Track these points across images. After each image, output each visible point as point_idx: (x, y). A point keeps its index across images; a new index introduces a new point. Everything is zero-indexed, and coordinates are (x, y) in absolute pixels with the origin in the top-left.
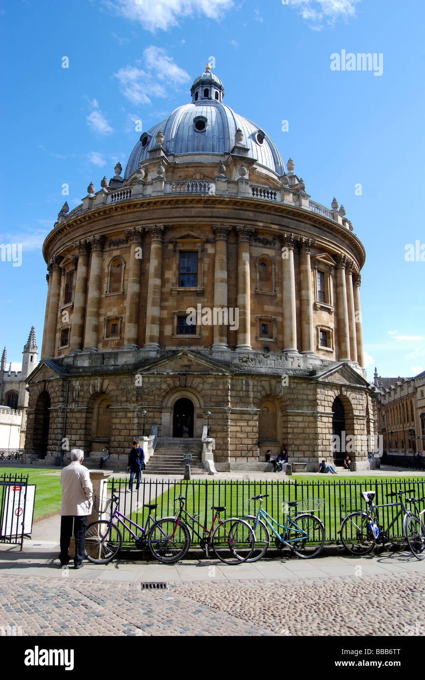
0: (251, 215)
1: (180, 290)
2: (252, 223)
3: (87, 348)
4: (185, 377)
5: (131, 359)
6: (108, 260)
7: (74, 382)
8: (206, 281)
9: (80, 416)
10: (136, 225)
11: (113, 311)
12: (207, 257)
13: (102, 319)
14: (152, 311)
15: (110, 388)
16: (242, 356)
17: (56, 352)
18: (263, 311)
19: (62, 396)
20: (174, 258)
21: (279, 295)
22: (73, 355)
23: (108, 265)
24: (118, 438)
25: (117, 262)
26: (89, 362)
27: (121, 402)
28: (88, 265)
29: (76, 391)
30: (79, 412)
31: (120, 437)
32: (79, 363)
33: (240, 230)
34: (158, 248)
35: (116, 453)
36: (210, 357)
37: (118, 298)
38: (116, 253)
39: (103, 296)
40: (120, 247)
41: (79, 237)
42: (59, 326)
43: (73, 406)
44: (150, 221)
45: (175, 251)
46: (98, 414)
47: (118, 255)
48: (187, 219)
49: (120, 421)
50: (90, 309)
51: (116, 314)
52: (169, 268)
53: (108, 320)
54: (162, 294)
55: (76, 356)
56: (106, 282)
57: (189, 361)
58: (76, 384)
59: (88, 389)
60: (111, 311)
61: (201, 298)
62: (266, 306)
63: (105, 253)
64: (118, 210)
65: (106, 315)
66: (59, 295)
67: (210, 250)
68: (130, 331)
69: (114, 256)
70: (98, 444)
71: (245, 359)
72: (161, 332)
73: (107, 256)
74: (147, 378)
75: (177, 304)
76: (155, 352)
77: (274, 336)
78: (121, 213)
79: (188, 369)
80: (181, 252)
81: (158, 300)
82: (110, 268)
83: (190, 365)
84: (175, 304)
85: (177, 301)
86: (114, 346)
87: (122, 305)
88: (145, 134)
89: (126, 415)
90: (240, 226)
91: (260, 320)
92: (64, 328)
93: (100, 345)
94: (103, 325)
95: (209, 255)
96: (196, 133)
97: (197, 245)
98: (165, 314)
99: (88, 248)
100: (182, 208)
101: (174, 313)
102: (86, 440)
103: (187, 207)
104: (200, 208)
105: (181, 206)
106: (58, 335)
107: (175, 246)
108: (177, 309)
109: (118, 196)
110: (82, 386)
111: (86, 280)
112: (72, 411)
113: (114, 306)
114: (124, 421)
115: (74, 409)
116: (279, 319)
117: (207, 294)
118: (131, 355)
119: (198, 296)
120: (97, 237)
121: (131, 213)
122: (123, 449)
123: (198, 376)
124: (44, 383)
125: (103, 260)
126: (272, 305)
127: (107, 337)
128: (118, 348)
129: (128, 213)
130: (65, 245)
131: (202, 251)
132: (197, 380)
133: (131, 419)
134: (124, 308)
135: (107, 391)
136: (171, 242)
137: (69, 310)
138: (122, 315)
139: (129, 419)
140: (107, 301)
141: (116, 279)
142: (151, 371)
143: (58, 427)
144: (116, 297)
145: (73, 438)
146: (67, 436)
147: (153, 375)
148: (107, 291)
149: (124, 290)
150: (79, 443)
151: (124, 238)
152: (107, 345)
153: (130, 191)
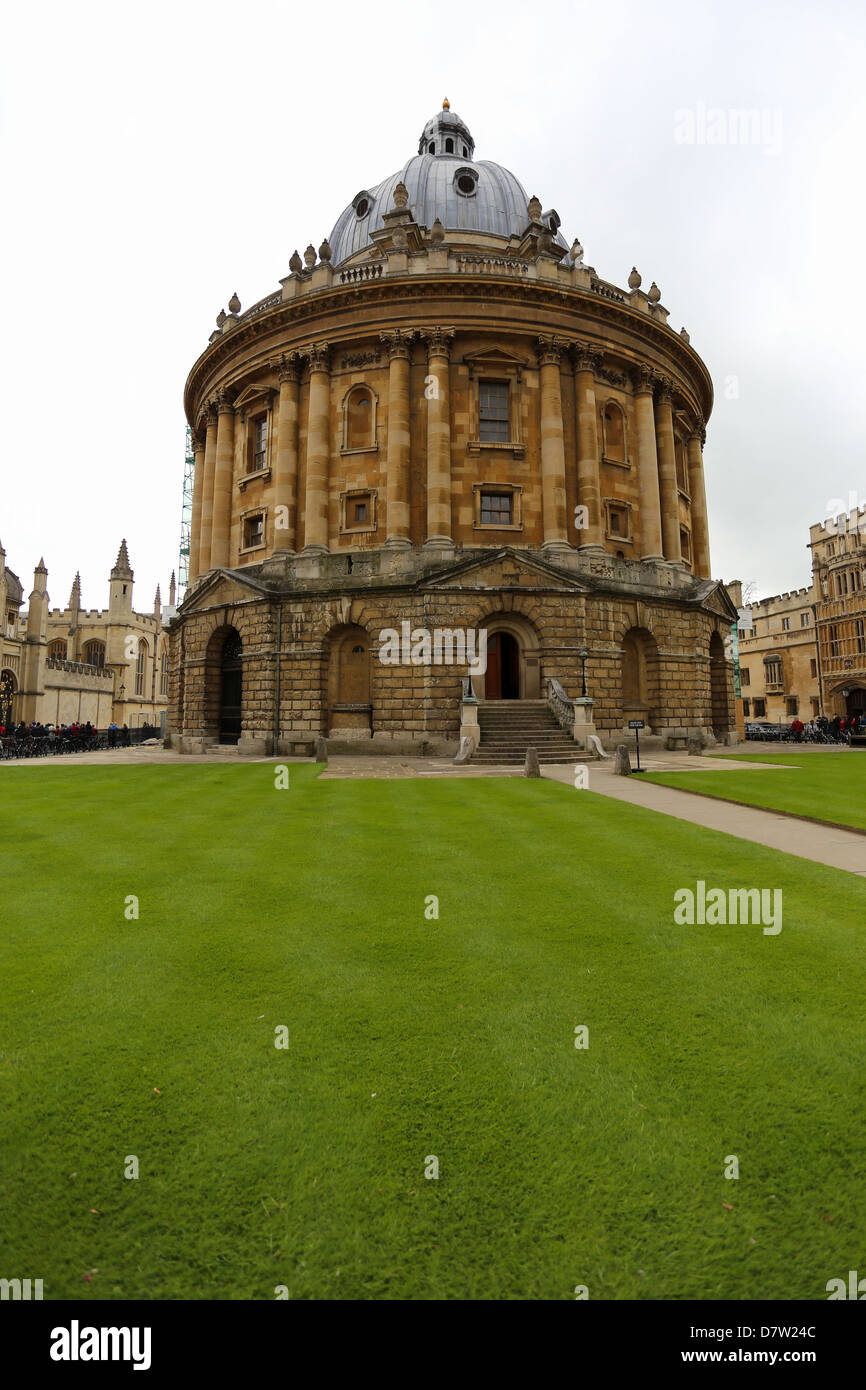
0: (595, 327)
1: (485, 446)
2: (599, 341)
3: (310, 547)
4: (510, 596)
5: (407, 563)
6: (341, 391)
7: (292, 606)
8: (526, 435)
9: (308, 666)
10: (402, 327)
11: (358, 480)
12: (527, 394)
13: (336, 496)
14: (436, 480)
15: (368, 615)
16: (595, 562)
17: (235, 557)
18: (614, 493)
19: (269, 632)
20: (471, 392)
21: (633, 469)
22: (285, 558)
23: (344, 400)
24: (388, 704)
25: (360, 394)
26: (320, 570)
28: (300, 399)
29: (297, 622)
30: (308, 659)
31: (392, 701)
32: (299, 572)
33: (582, 352)
34: (443, 370)
35: (387, 730)
36: (546, 561)
37: (365, 459)
38: (358, 378)
39: (336, 455)
40: (364, 368)
41: (279, 348)
42: (238, 512)
43: (293, 649)
44: (426, 322)
45: (471, 379)
46: (340, 663)
47: (362, 381)
48: (495, 323)
49: (392, 673)
50: (311, 478)
51: (365, 486)
52: (463, 408)
53: (350, 497)
54: (452, 452)
55: (289, 561)
56: (340, 429)
57: (515, 568)
58: (297, 610)
59: (322, 618)
60: (354, 480)
61: (521, 463)
62: (616, 485)
63: (334, 379)
64: (364, 298)
65: (344, 489)
66: (232, 458)
67: (531, 381)
68: (396, 515)
69: (353, 384)
70: (345, 716)
71: (599, 568)
72: (455, 519)
73: (338, 384)
74: (443, 597)
75: (480, 472)
76: (452, 552)
77: (629, 536)
78: (370, 303)
79: (514, 582)
80: (483, 382)
81: (448, 462)
82: (346, 405)
83: (518, 575)
84: (476, 471)
85: (479, 466)
86: (366, 543)
87: (375, 471)
88: (362, 193)
90: (583, 346)
91: (611, 506)
92: (249, 515)
93: (335, 541)
94: (339, 507)
95: (530, 390)
96: (459, 197)
97: (509, 370)
98: (459, 487)
99: (299, 368)
100: (484, 301)
101: (475, 486)
102: (322, 709)
103: (494, 301)
104: (515, 304)
105: (482, 297)
106: (238, 529)
107: (471, 371)
108: (480, 480)
109: (355, 276)
110: (308, 612)
111: (298, 426)
112: (291, 658)
113: (359, 471)
114: (399, 673)
115: (295, 654)
116: (635, 507)
117: (529, 457)
118: (405, 557)
119: (515, 459)
120: (323, 347)
121: (388, 304)
122: (400, 723)
123: (535, 594)
124: (223, 612)
125: (331, 391)
126: (625, 484)
127: (347, 528)
128: (371, 547)
129: (382, 305)
130: (247, 366)
131: (519, 382)
132: (531, 601)
133: (415, 669)
134: (380, 475)
135: (362, 622)
136: (465, 362)
137: (261, 482)
138: (378, 489)
139: (410, 670)
140: (344, 464)
141: (358, 425)
142: (452, 584)
143: (263, 687)
144: (363, 456)
145: (297, 705)
146: (283, 702)
147: (455, 591)
148: (343, 447)
149: (380, 445)
150: (309, 714)
151: (371, 351)
152: (348, 542)
153: (380, 268)
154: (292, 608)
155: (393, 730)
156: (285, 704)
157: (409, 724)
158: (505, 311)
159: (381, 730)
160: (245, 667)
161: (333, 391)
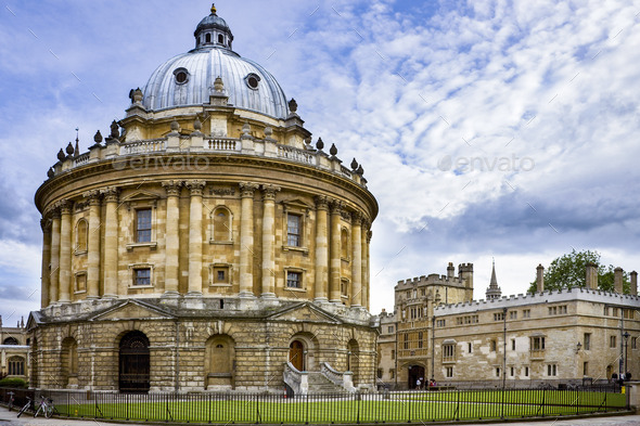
0: (342, 192)
3: (193, 292)
4: (306, 324)
5: (255, 306)
6: (210, 208)
8: (309, 244)
9: (196, 355)
11: (221, 258)
12: (310, 223)
13: (207, 264)
15: (233, 330)
17: (123, 289)
18: (343, 274)
19: (173, 336)
20: (284, 220)
22: (177, 297)
23: (211, 213)
24: (244, 374)
25: (222, 211)
26: (204, 306)
27: (248, 343)
28: (180, 206)
29: (189, 331)
30: (196, 351)
31: (247, 372)
32: (188, 305)
34: (273, 207)
35: (243, 386)
37: (226, 247)
38: (220, 202)
39: (207, 242)
40: (224, 197)
41: (168, 175)
42: (125, 263)
43: (187, 345)
44: (265, 180)
45: (284, 212)
46: (211, 353)
47: (223, 204)
48: (299, 186)
49: (247, 359)
50: (194, 255)
51: (225, 262)
52: (280, 228)
53: (215, 267)
54: (276, 249)
55: (180, 299)
56: (210, 229)
57: (309, 311)
58: (189, 325)
59: (205, 330)
60: (218, 258)
61: (306, 258)
62: (344, 270)
63: (204, 199)
64: (230, 161)
65: (212, 262)
66: (118, 229)
67: (312, 216)
68: (248, 280)
69: (217, 204)
70: (216, 379)
72: (275, 284)
73: (208, 203)
74: (276, 324)
75: (287, 261)
76: (276, 302)
78: (233, 164)
79: (308, 318)
81: (274, 255)
82: (213, 216)
83: (310, 315)
84: (285, 260)
85: (288, 258)
86: (225, 292)
87: (232, 254)
89: (254, 354)
92: (137, 267)
93: (206, 290)
94: (208, 271)
98: (278, 268)
99: (180, 189)
101: (285, 268)
102: (204, 376)
103: (299, 175)
104: (309, 177)
107: (284, 208)
108: (287, 265)
109: (218, 144)
110: (196, 327)
111: (179, 222)
112: (185, 350)
113: (222, 254)
114: (250, 359)
115: (188, 348)
116: (350, 281)
117: (310, 255)
118: (253, 302)
119: (304, 256)
122: (251, 382)
123: (317, 324)
124: (131, 323)
126: (347, 269)
127: (214, 283)
131: (307, 216)
132: (316, 327)
133: (260, 357)
134: (235, 257)
135: (230, 334)
136: (282, 203)
137: (149, 249)
138: (233, 264)
139: (257, 358)
140: (212, 248)
141: (221, 228)
142: (282, 318)
143: (169, 365)
144: (224, 245)
145: (190, 374)
146: (181, 372)
147: (283, 322)
148: (211, 239)
149: (235, 241)
150: (198, 378)
151: (229, 189)
152: (215, 291)
153: (234, 144)
154: (186, 324)
155: (247, 386)
157: (256, 383)
158: (304, 180)
159: (240, 386)
160: (152, 353)
161: (204, 206)
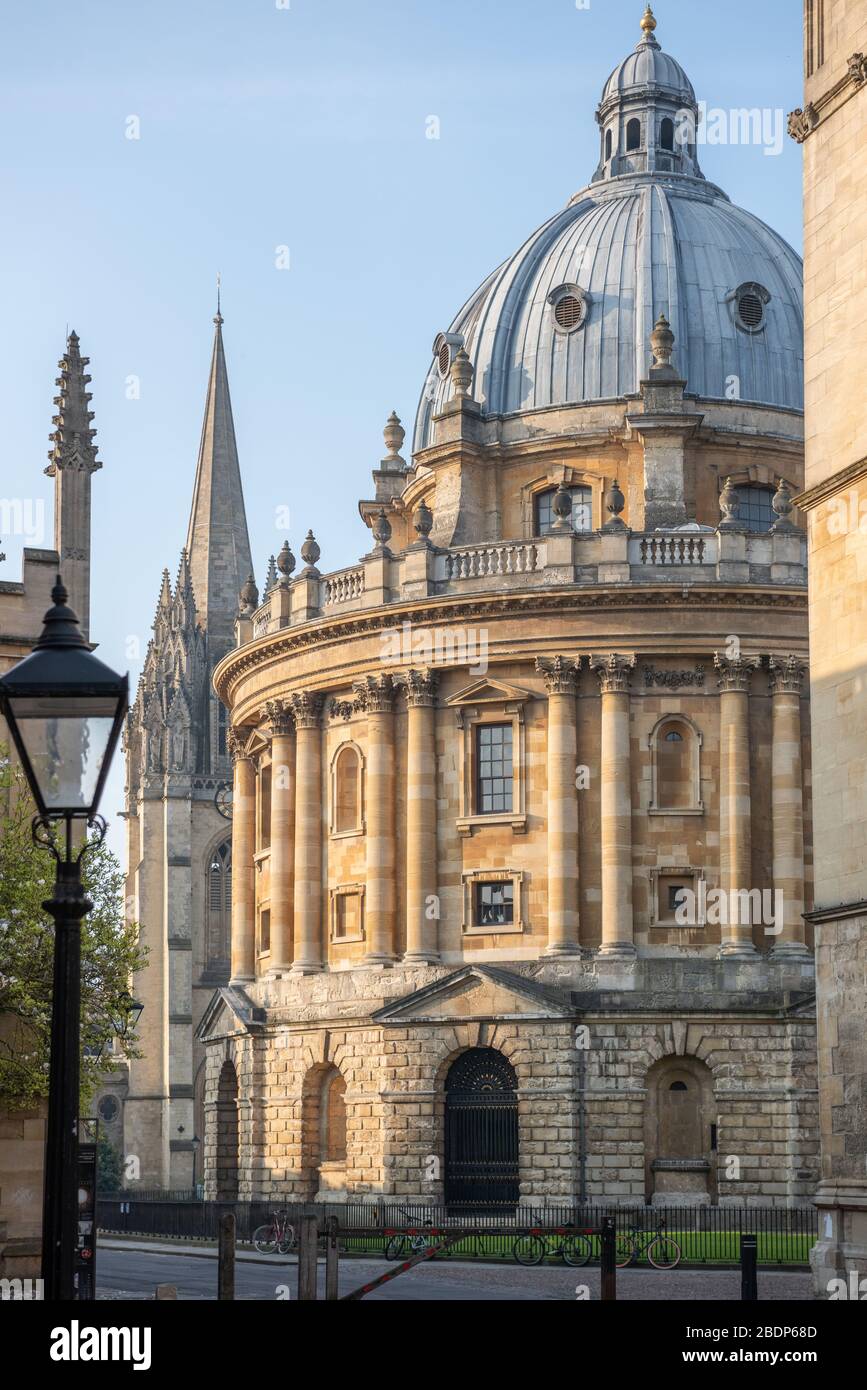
5: (759, 979)
6: (647, 722)
9: (626, 1110)
11: (675, 854)
13: (643, 871)
15: (708, 1045)
19: (568, 1061)
23: (650, 735)
25: (673, 729)
26: (639, 980)
29: (606, 1049)
30: (624, 1100)
31: (745, 1157)
32: (605, 981)
35: (738, 1194)
37: (685, 824)
38: (671, 705)
39: (643, 813)
40: (680, 690)
43: (602, 1086)
47: (678, 710)
49: (744, 1121)
51: (685, 862)
53: (663, 877)
55: (585, 962)
56: (648, 776)
58: (608, 1033)
60: (670, 853)
63: (633, 701)
65: (655, 864)
69: (664, 712)
70: (673, 1175)
73: (641, 707)
82: (654, 743)
86: (687, 943)
87: (699, 843)
89: (759, 1109)
92: (484, 877)
93: (644, 937)
94: (648, 885)
102: (646, 1168)
106: (459, 895)
110: (622, 1037)
113: (678, 840)
114: (752, 1121)
115: (607, 1094)
118: (755, 969)
120: (629, 658)
121: (722, 610)
124: (471, 1027)
127: (660, 918)
128: (698, 949)
133: (774, 1117)
134: (707, 849)
135: (701, 1055)
137: (508, 830)
138: (704, 868)
139: (768, 1118)
140: (655, 827)
141: (674, 772)
143: (563, 1137)
144: (682, 820)
145: (611, 1161)
146: (590, 1158)
148: (651, 803)
149: (707, 807)
150: (630, 1174)
151: (689, 668)
152: (664, 939)
153: (701, 545)
155: (744, 1194)
156: (592, 1161)
157: (767, 1188)
159: (731, 1194)
160: (524, 1107)
161: (632, 718)
